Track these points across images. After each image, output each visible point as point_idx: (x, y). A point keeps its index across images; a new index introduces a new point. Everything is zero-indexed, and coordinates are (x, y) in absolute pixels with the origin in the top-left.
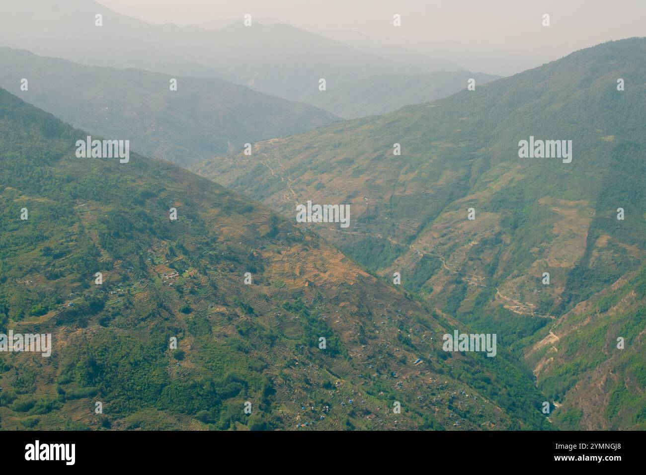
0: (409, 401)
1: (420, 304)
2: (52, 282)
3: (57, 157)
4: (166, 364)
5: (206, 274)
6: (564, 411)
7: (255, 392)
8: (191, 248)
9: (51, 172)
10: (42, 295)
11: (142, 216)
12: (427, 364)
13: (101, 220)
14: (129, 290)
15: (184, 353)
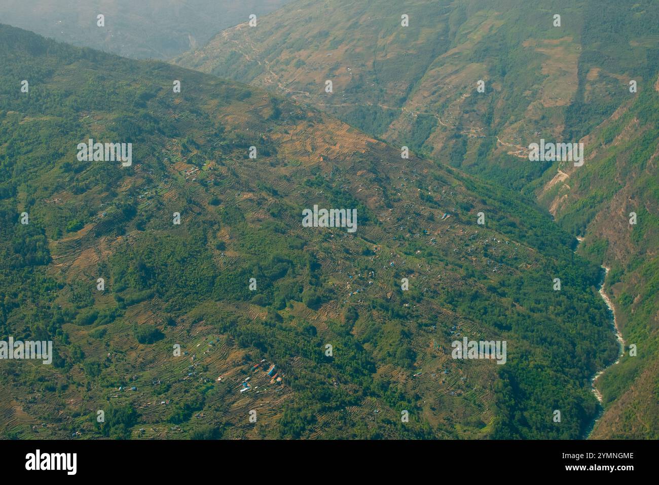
0: (446, 255)
1: (432, 162)
2: (80, 197)
3: (50, 74)
4: (211, 257)
5: (223, 165)
6: (590, 243)
7: (302, 269)
8: (201, 142)
9: (47, 89)
10: (74, 210)
11: (148, 118)
12: (455, 218)
13: (111, 128)
14: (156, 192)
15: (224, 243)
